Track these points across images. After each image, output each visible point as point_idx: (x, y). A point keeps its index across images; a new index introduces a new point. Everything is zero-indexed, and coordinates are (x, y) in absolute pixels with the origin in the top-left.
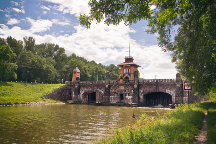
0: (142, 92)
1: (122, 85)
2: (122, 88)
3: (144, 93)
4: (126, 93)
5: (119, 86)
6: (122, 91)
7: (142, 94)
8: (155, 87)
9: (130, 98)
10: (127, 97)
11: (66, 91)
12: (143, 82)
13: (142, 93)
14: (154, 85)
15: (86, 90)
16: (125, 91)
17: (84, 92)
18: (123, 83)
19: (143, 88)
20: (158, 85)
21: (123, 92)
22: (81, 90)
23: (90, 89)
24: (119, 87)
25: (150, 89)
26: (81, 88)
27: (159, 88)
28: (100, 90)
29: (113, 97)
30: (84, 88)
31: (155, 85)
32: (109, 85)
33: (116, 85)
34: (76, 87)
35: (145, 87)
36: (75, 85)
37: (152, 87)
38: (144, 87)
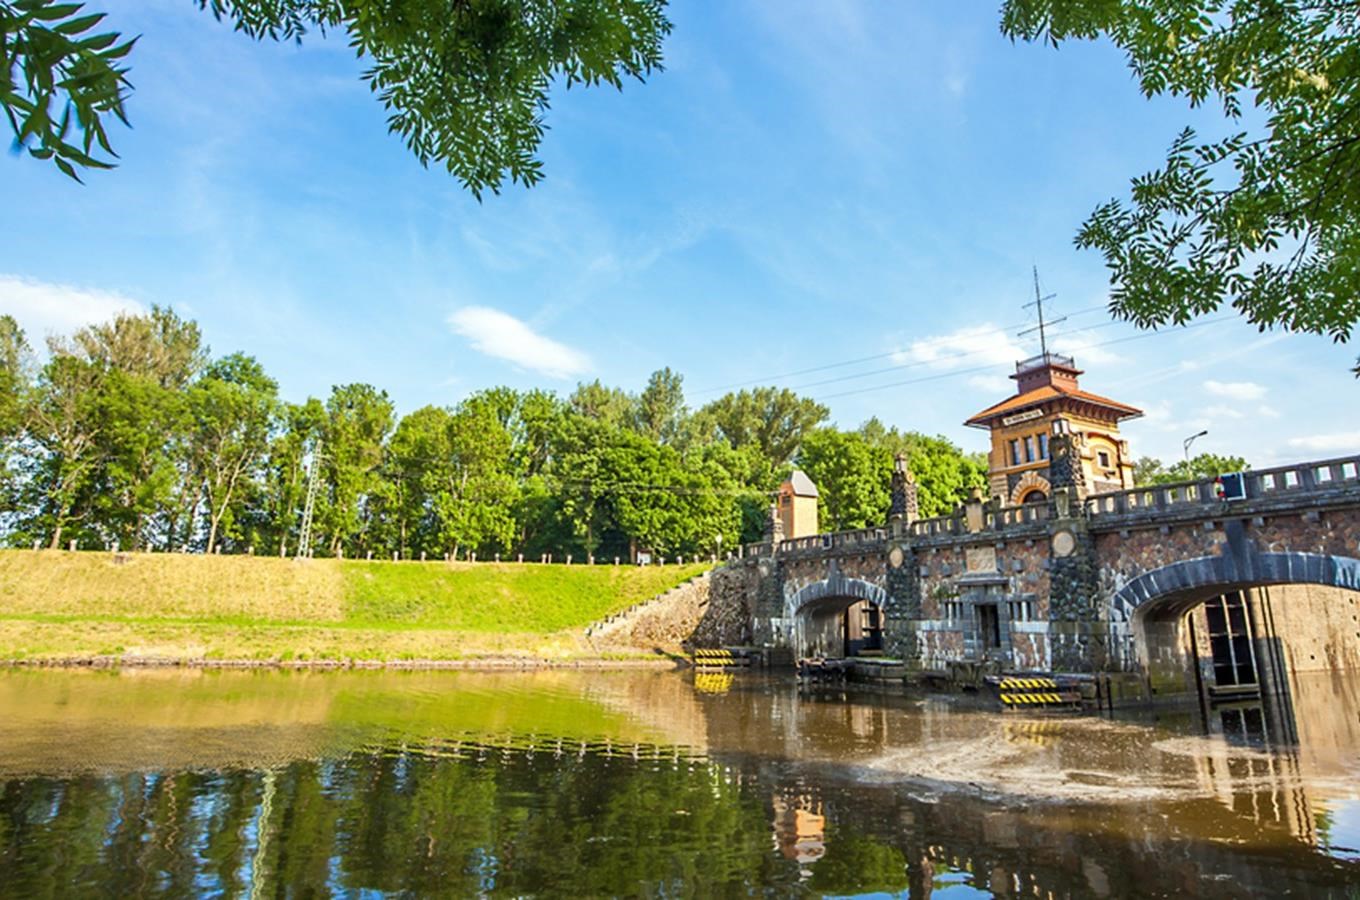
0: (1120, 586)
1: (979, 544)
2: (983, 564)
3: (1139, 591)
4: (1009, 596)
5: (968, 552)
6: (987, 586)
7: (1126, 604)
8: (1220, 538)
9: (1038, 635)
10: (1021, 625)
11: (725, 598)
12: (1120, 508)
13: (1125, 593)
14: (1209, 525)
15: (810, 587)
16: (1005, 585)
17: (802, 601)
18: (987, 528)
19: (1124, 556)
20: (1246, 522)
21: (994, 591)
22: (791, 590)
23: (826, 582)
24: (969, 560)
25: (1187, 559)
26: (790, 578)
27: (1260, 547)
28: (869, 585)
29: (937, 624)
30: (800, 576)
31: (1218, 526)
32: (906, 547)
33: (951, 547)
34: (764, 570)
35: (1141, 545)
36: (761, 560)
37: (1200, 545)
38: (1131, 551)
